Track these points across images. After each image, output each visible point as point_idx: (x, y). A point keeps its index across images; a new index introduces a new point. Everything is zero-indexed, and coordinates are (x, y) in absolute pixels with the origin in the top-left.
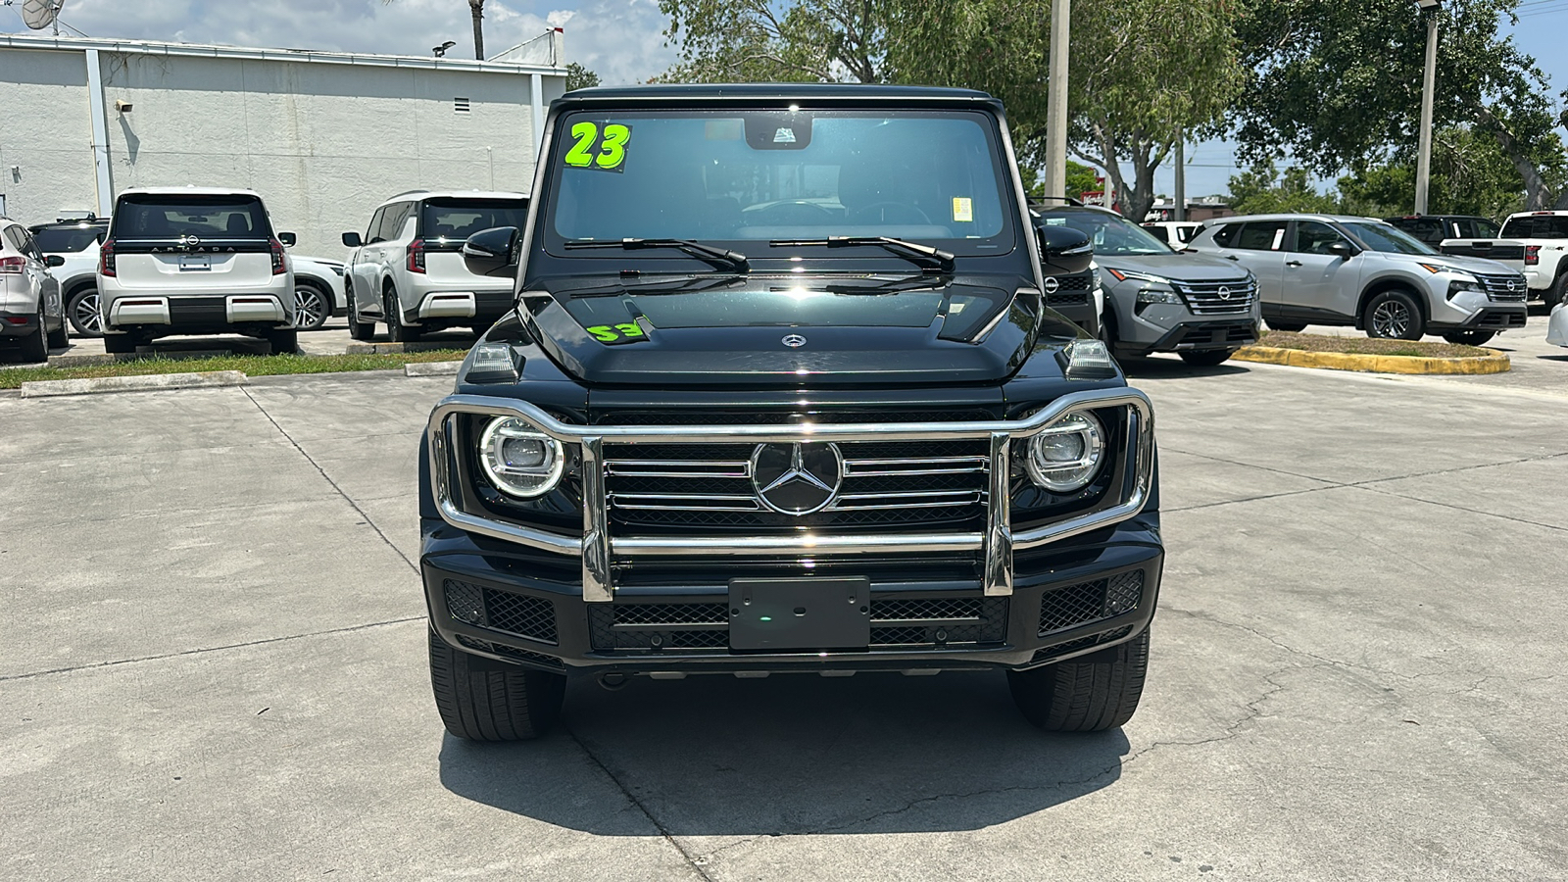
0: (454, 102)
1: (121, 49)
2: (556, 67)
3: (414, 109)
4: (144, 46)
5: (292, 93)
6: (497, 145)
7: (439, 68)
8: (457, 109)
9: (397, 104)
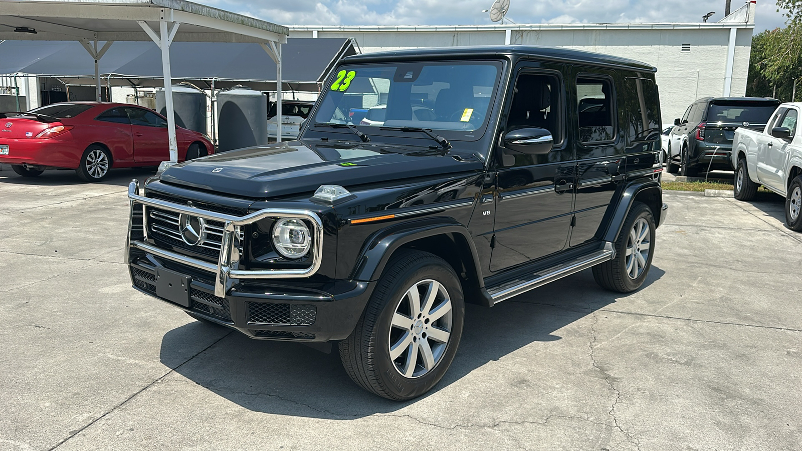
0: (682, 46)
1: (521, 29)
2: (748, 24)
3: (658, 51)
4: (531, 27)
5: (595, 45)
6: (703, 69)
7: (675, 28)
8: (682, 50)
9: (650, 49)
